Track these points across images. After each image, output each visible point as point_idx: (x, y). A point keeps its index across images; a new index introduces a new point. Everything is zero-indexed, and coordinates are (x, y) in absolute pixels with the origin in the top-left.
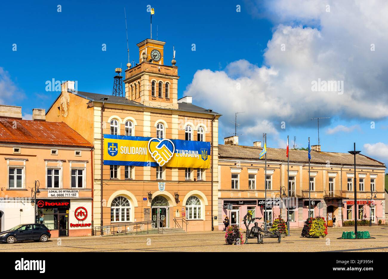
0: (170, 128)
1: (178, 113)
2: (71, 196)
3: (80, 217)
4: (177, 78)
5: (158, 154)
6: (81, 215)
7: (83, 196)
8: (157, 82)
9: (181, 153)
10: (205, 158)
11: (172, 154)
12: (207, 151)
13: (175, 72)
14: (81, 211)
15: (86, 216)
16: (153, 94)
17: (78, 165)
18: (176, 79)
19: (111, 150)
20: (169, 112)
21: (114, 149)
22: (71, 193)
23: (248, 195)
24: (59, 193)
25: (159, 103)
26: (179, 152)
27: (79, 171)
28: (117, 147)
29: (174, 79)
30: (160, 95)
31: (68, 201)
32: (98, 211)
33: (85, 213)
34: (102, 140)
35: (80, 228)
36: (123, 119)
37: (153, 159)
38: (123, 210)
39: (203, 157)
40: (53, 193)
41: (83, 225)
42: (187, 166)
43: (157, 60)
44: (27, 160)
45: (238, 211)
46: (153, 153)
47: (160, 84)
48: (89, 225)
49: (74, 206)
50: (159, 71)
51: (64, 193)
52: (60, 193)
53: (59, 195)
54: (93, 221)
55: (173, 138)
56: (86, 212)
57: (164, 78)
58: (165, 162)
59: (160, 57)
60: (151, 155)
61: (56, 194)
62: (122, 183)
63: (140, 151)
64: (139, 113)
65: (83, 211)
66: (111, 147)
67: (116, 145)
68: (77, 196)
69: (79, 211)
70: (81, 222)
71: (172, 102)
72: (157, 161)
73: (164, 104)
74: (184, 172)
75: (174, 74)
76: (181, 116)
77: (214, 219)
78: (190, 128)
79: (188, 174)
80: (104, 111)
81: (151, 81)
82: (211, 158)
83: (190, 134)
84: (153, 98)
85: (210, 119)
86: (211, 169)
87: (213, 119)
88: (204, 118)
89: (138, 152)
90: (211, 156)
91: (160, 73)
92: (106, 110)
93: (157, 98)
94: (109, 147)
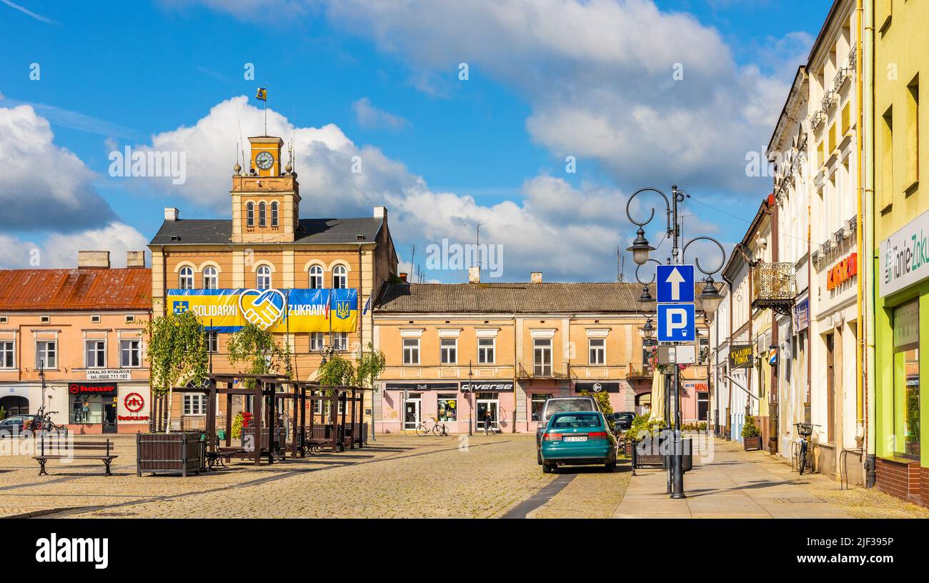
0: (279, 272)
1: (293, 248)
2: (119, 378)
3: (132, 407)
4: (291, 193)
5: (254, 314)
6: (134, 404)
7: (136, 379)
8: (255, 204)
9: (298, 309)
10: (344, 315)
11: (281, 311)
12: (347, 304)
13: (289, 185)
14: (134, 399)
15: (142, 406)
16: (251, 222)
17: (130, 336)
19: (178, 312)
20: (277, 248)
21: (183, 309)
22: (119, 374)
23: (438, 374)
24: (101, 375)
25: (259, 236)
26: (293, 309)
27: (133, 343)
28: (187, 307)
30: (262, 223)
31: (115, 384)
33: (141, 402)
34: (165, 297)
35: (132, 422)
36: (198, 265)
37: (247, 321)
39: (339, 315)
40: (93, 375)
41: (137, 419)
42: (309, 329)
43: (267, 167)
44: (60, 331)
45: (420, 402)
46: (247, 312)
47: (262, 206)
48: (146, 418)
49: (123, 391)
50: (260, 186)
51: (110, 374)
52: (104, 374)
53: (102, 377)
54: (151, 413)
55: (285, 287)
56: (142, 400)
57: (268, 196)
58: (267, 325)
59: (271, 162)
60: (243, 315)
61: (98, 375)
63: (225, 311)
64: (225, 254)
65: (137, 398)
66: (177, 307)
67: (186, 304)
68: (129, 377)
69: (131, 398)
70: (134, 415)
71: (283, 232)
73: (268, 237)
74: (306, 339)
75: (287, 188)
76: (299, 251)
77: (364, 414)
78: (319, 269)
79: (317, 341)
80: (168, 256)
81: (246, 204)
82: (359, 315)
83: (320, 279)
84: (249, 229)
85: (355, 251)
86: (358, 332)
87: (360, 251)
88: (344, 251)
89: (221, 313)
90: (359, 312)
91: (260, 189)
92: (171, 254)
93: (257, 228)
94: (174, 308)
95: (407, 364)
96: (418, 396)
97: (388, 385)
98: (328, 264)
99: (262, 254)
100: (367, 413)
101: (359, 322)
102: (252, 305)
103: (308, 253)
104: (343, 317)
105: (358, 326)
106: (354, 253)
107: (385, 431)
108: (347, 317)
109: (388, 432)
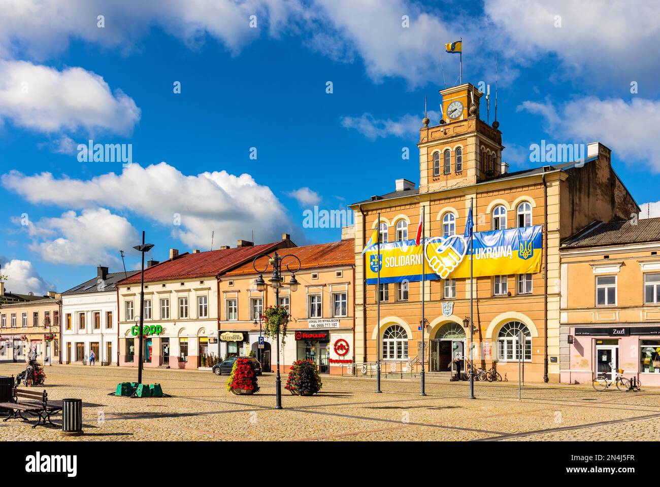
0: (462, 218)
1: (474, 191)
2: (331, 326)
3: (341, 352)
4: (473, 134)
5: (438, 261)
6: (342, 349)
7: (343, 326)
8: (440, 152)
9: (478, 253)
10: (526, 255)
11: (462, 257)
13: (472, 127)
14: (341, 344)
15: (347, 350)
16: (437, 171)
17: (341, 289)
18: (472, 136)
19: (374, 265)
22: (331, 323)
24: (318, 323)
25: (442, 184)
27: (342, 295)
28: (382, 260)
29: (468, 139)
30: (447, 170)
31: (328, 331)
32: (360, 344)
33: (346, 347)
35: (340, 364)
36: (391, 219)
37: (431, 268)
38: (399, 343)
39: (521, 255)
40: (313, 324)
41: (343, 361)
43: (457, 116)
45: (617, 349)
46: (431, 260)
47: (446, 153)
48: (350, 361)
49: (334, 338)
50: (445, 133)
51: (324, 323)
52: (320, 323)
53: (319, 325)
54: (354, 357)
56: (348, 345)
57: (451, 142)
58: (449, 272)
59: (461, 110)
60: (427, 263)
61: (316, 324)
62: (391, 308)
63: (411, 260)
64: (414, 206)
65: (344, 344)
66: (373, 260)
68: (338, 326)
69: (339, 344)
70: (342, 358)
71: (466, 176)
72: (437, 271)
73: (453, 182)
74: (487, 284)
75: (470, 130)
76: (482, 193)
77: (549, 362)
78: (502, 209)
79: (500, 285)
80: (367, 215)
81: (432, 154)
82: (544, 254)
83: (503, 219)
84: (434, 178)
85: (540, 184)
86: (543, 272)
87: (545, 183)
88: (529, 186)
89: (409, 263)
90: (544, 251)
91: (445, 136)
92: (370, 213)
93: (442, 177)
94: (371, 261)
95: (601, 306)
96: (615, 342)
97: (577, 330)
98: (511, 202)
99: (446, 201)
100: (552, 361)
101: (544, 262)
102: (436, 253)
103: (491, 194)
104: (526, 258)
105: (543, 266)
106: (539, 187)
107: (573, 382)
108: (530, 257)
109: (577, 383)
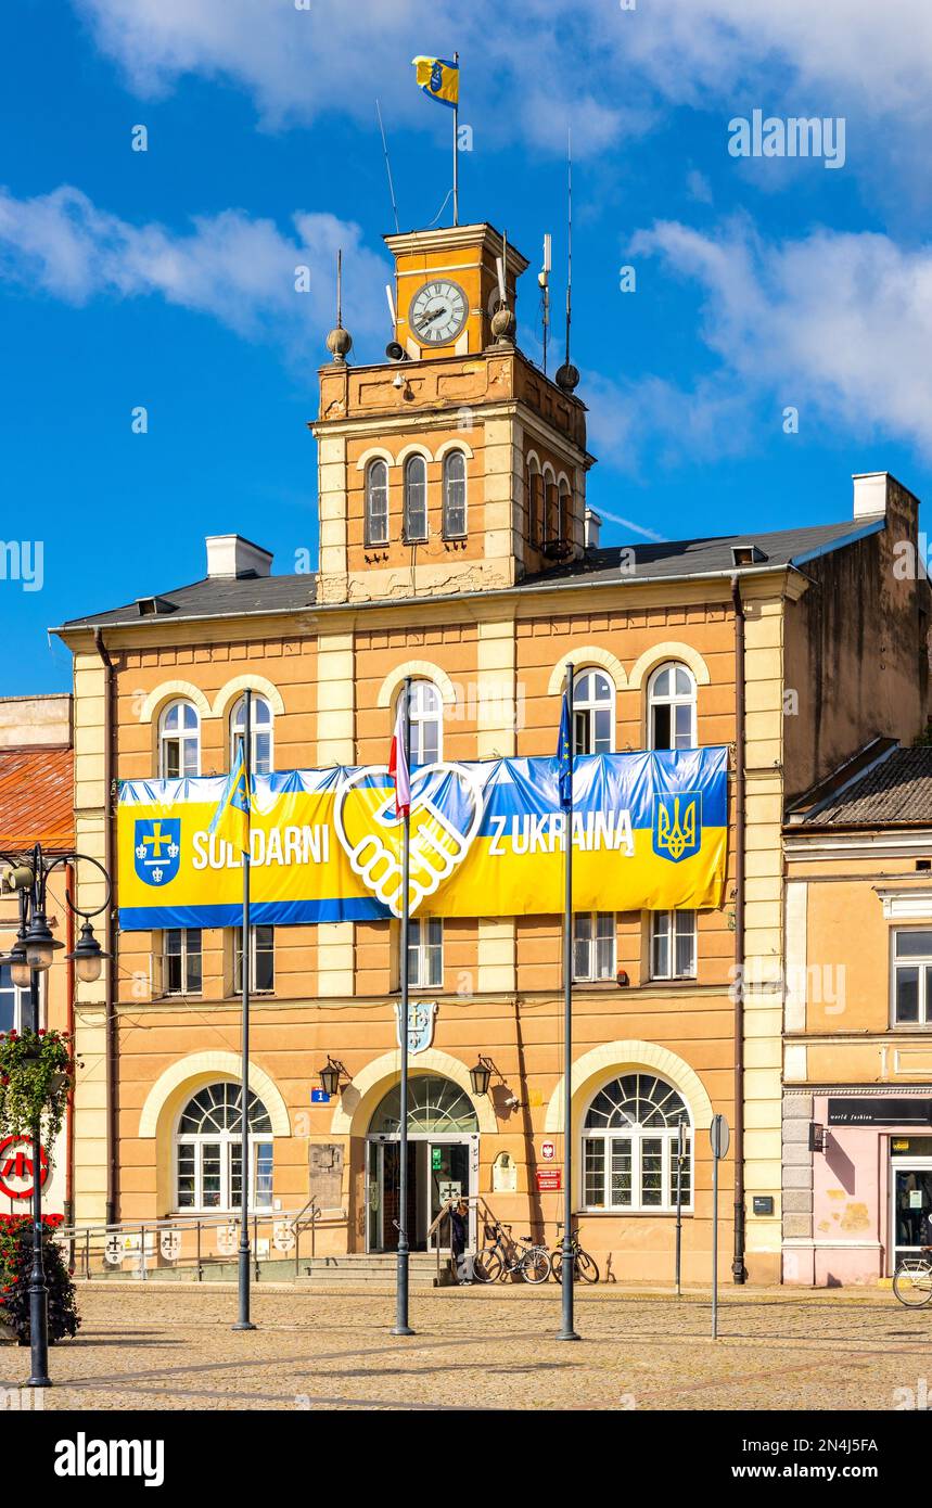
1: (509, 611)
3: (16, 1183)
4: (505, 411)
5: (380, 854)
6: (21, 1174)
8: (389, 462)
9: (519, 834)
10: (677, 846)
11: (466, 843)
13: (500, 383)
14: (22, 1155)
15: (44, 1179)
16: (375, 524)
18: (502, 417)
19: (149, 857)
20: (457, 613)
25: (403, 575)
28: (177, 840)
29: (488, 423)
30: (415, 529)
32: (93, 1153)
34: (111, 806)
36: (210, 691)
37: (358, 880)
38: (240, 1151)
46: (357, 851)
47: (413, 466)
50: (408, 396)
54: (70, 1204)
55: (484, 752)
57: (429, 428)
58: (421, 893)
60: (349, 859)
62: (209, 1018)
63: (288, 847)
64: (295, 647)
65: (30, 1152)
66: (147, 840)
67: (172, 827)
69: (12, 1154)
71: (480, 555)
72: (377, 888)
73: (434, 576)
74: (549, 943)
75: (492, 395)
76: (533, 621)
77: (750, 1214)
78: (600, 681)
79: (593, 946)
80: (123, 667)
81: (361, 465)
82: (734, 846)
83: (603, 717)
84: (370, 553)
85: (724, 607)
86: (730, 908)
87: (737, 602)
88: (686, 610)
89: (279, 855)
90: (734, 834)
91: (408, 406)
92: (132, 661)
93: (397, 550)
94: (138, 842)
95: (908, 1026)
97: (835, 1107)
98: (628, 660)
99: (412, 639)
100: (757, 1211)
101: (733, 872)
102: (375, 825)
103: (563, 627)
104: (676, 855)
105: (732, 885)
106: (719, 615)
107: (822, 1279)
108: (689, 853)
109: (833, 1283)
